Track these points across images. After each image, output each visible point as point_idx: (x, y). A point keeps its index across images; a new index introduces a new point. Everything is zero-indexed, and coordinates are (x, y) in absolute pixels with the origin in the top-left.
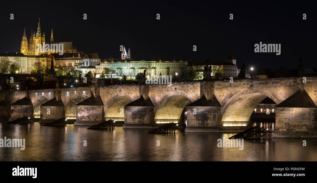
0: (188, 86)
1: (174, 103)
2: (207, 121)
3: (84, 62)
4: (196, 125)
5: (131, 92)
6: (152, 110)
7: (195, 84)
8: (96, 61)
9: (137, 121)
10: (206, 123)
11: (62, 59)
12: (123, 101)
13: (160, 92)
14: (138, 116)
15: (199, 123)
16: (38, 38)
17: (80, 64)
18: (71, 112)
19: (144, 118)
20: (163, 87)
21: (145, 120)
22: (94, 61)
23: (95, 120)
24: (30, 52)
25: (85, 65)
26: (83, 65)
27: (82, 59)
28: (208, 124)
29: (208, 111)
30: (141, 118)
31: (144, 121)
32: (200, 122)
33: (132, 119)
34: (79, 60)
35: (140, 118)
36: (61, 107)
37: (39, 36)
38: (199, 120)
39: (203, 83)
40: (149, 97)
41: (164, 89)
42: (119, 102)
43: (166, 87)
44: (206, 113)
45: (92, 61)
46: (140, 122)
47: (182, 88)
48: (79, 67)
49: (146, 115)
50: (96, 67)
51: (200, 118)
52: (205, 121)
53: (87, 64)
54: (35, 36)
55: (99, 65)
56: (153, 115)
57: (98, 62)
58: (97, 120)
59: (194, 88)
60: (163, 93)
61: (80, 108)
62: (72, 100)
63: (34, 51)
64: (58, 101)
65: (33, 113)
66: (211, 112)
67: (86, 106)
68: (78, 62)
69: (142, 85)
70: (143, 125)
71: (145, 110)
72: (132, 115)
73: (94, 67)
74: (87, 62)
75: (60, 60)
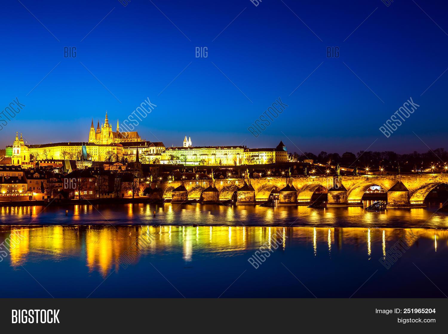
0: (323, 179)
1: (309, 189)
2: (339, 199)
3: (150, 150)
4: (333, 202)
5: (278, 182)
6: (296, 193)
8: (162, 149)
9: (287, 200)
11: (130, 148)
12: (268, 187)
13: (301, 182)
14: (287, 197)
16: (105, 128)
17: (147, 152)
21: (292, 200)
22: (159, 148)
23: (249, 200)
24: (98, 141)
25: (152, 153)
26: (149, 153)
27: (148, 147)
28: (340, 201)
29: (340, 194)
32: (336, 200)
33: (284, 199)
34: (146, 148)
35: (288, 199)
37: (107, 127)
40: (292, 185)
41: (304, 180)
42: (265, 188)
43: (306, 179)
45: (157, 149)
46: (289, 201)
47: (318, 180)
48: (146, 155)
49: (292, 197)
50: (162, 154)
51: (335, 198)
53: (153, 152)
54: (103, 127)
55: (164, 152)
56: (296, 197)
57: (163, 150)
58: (251, 200)
60: (304, 183)
61: (239, 193)
63: (102, 140)
64: (214, 188)
65: (187, 197)
66: (341, 194)
67: (244, 191)
68: (146, 149)
70: (291, 203)
71: (291, 194)
72: (284, 197)
73: (160, 155)
74: (153, 150)
75: (128, 148)
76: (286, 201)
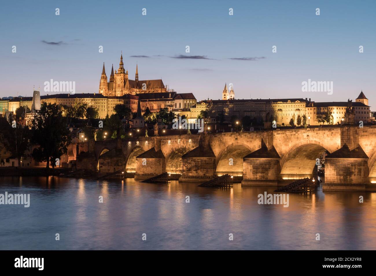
0: (324, 133)
1: (305, 153)
2: (350, 176)
3: (176, 104)
4: (336, 181)
5: (251, 140)
6: (278, 162)
7: (334, 130)
8: (191, 102)
10: (350, 179)
11: (149, 101)
12: (239, 151)
13: (287, 140)
14: (260, 170)
15: (340, 179)
16: (120, 75)
17: (171, 106)
18: (172, 165)
19: (268, 173)
20: (292, 133)
21: (269, 175)
23: (204, 175)
24: (110, 93)
25: (178, 108)
26: (174, 108)
27: (173, 100)
29: (352, 164)
30: (264, 173)
31: (267, 176)
32: (342, 177)
33: (253, 173)
34: (170, 102)
35: (262, 173)
36: (161, 159)
37: (121, 73)
38: (340, 175)
39: (344, 129)
40: (273, 146)
41: (293, 136)
42: (235, 153)
43: (295, 135)
44: (349, 166)
45: (185, 102)
46: (263, 177)
47: (316, 135)
49: (270, 169)
50: (192, 109)
51: (341, 173)
52: (348, 177)
53: (180, 107)
55: (194, 107)
56: (279, 169)
57: (193, 104)
58: (207, 175)
59: (332, 135)
60: (292, 142)
61: (185, 160)
62: (174, 150)
63: (115, 91)
64: (157, 152)
65: (125, 167)
66: (355, 165)
67: (194, 158)
69: (265, 132)
70: (267, 181)
71: (269, 163)
72: (253, 169)
73: (190, 110)
74: (180, 104)
75: (146, 101)
76: (258, 177)
